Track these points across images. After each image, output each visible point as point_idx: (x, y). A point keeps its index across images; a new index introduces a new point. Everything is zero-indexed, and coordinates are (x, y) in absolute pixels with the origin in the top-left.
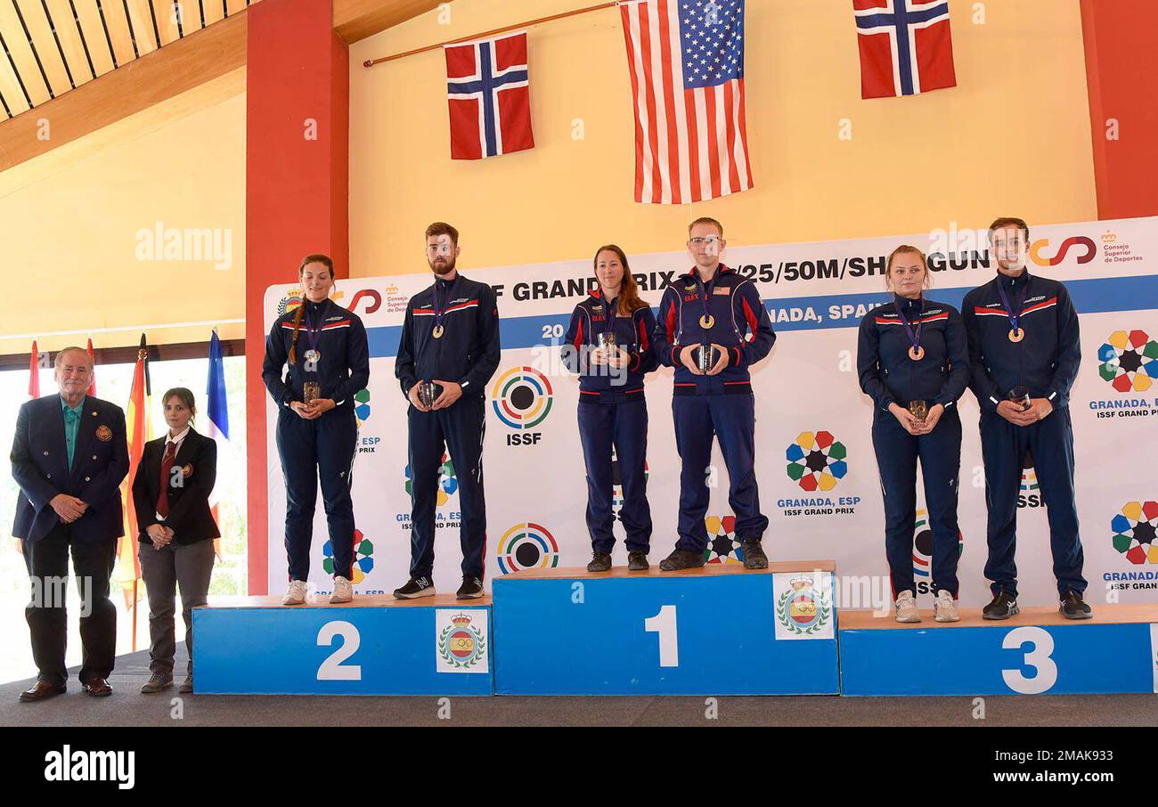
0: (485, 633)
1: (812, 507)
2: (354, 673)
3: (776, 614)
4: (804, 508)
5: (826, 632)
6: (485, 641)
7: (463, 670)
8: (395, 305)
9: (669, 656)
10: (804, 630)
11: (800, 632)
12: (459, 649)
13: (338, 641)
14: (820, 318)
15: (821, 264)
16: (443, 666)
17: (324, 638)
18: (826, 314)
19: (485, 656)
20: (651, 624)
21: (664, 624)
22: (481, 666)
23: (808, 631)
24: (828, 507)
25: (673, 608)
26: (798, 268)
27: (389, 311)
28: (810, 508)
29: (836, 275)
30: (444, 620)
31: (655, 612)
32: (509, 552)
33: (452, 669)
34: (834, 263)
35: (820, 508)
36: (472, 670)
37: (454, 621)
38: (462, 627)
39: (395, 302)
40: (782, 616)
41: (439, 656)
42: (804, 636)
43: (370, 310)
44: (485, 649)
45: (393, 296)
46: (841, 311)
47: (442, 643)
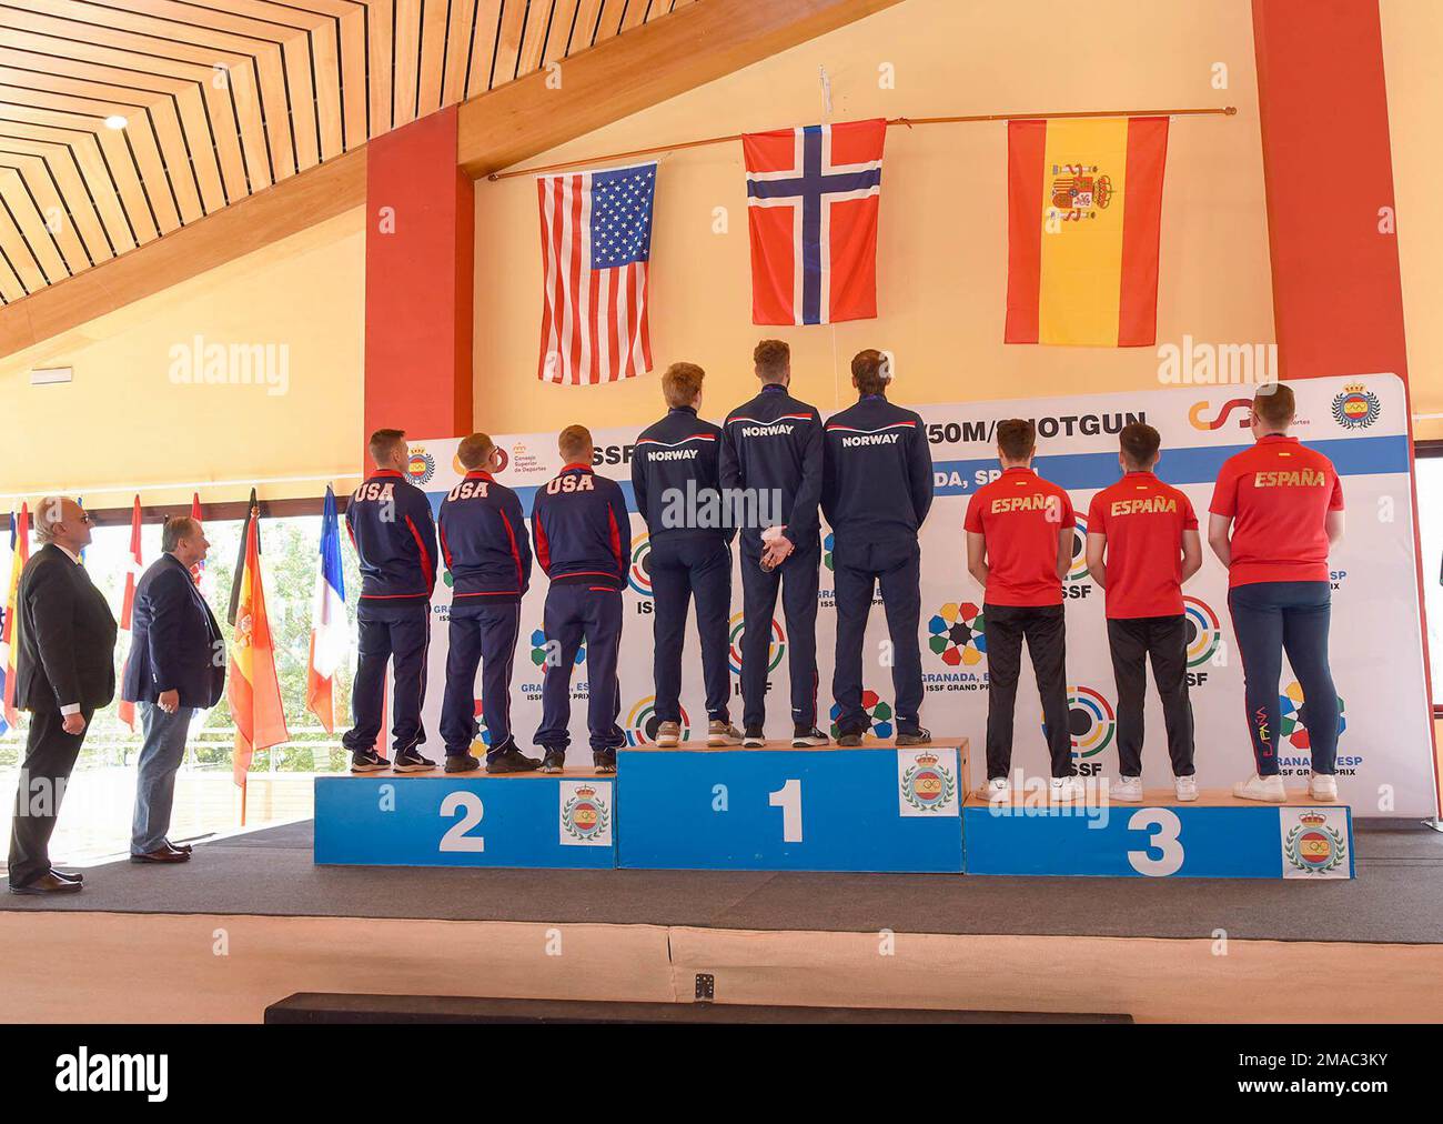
0: (608, 806)
1: (956, 683)
2: (477, 845)
3: (901, 790)
4: (947, 683)
5: (950, 809)
6: (609, 813)
7: (586, 843)
9: (793, 831)
10: (928, 806)
11: (925, 808)
12: (584, 821)
13: (461, 812)
14: (965, 483)
15: (967, 426)
16: (567, 838)
17: (447, 809)
18: (972, 479)
19: (609, 828)
20: (775, 799)
21: (789, 798)
22: (605, 839)
23: (932, 808)
24: (972, 682)
25: (798, 782)
26: (943, 430)
28: (953, 683)
29: (983, 438)
30: (568, 792)
31: (780, 787)
32: (638, 725)
33: (575, 842)
34: (981, 425)
35: (964, 683)
36: (596, 842)
37: (578, 793)
38: (585, 799)
40: (906, 792)
41: (562, 828)
42: (929, 813)
43: (497, 470)
44: (609, 821)
46: (987, 476)
47: (566, 815)
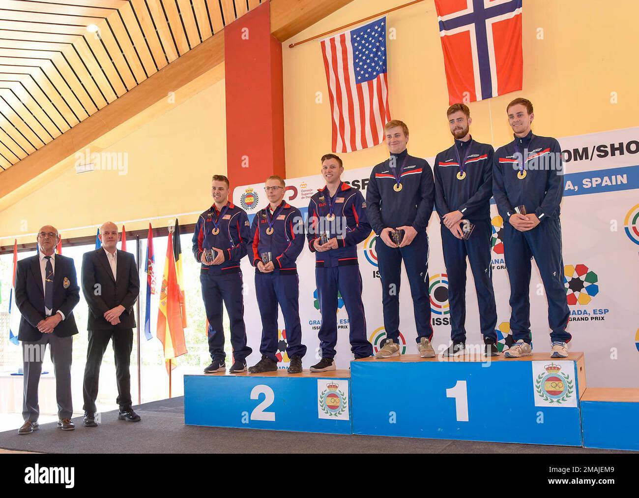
0: (346, 395)
1: (574, 316)
2: (271, 417)
3: (535, 389)
5: (571, 402)
6: (347, 400)
7: (333, 418)
8: (306, 194)
9: (462, 414)
10: (555, 400)
11: (552, 401)
12: (332, 404)
13: (262, 397)
14: (576, 188)
15: (576, 151)
16: (323, 415)
17: (254, 395)
18: (580, 185)
19: (347, 409)
20: (450, 393)
21: (459, 392)
22: (345, 416)
23: (558, 401)
24: (585, 316)
25: (465, 382)
27: (303, 198)
29: (587, 158)
30: (323, 386)
31: (453, 385)
32: (375, 344)
33: (327, 417)
34: (585, 150)
35: (580, 316)
36: (339, 418)
37: (329, 387)
38: (333, 391)
39: (306, 192)
40: (539, 390)
41: (320, 408)
42: (555, 405)
43: (291, 198)
44: (347, 405)
45: (304, 189)
46: (591, 182)
47: (321, 400)
